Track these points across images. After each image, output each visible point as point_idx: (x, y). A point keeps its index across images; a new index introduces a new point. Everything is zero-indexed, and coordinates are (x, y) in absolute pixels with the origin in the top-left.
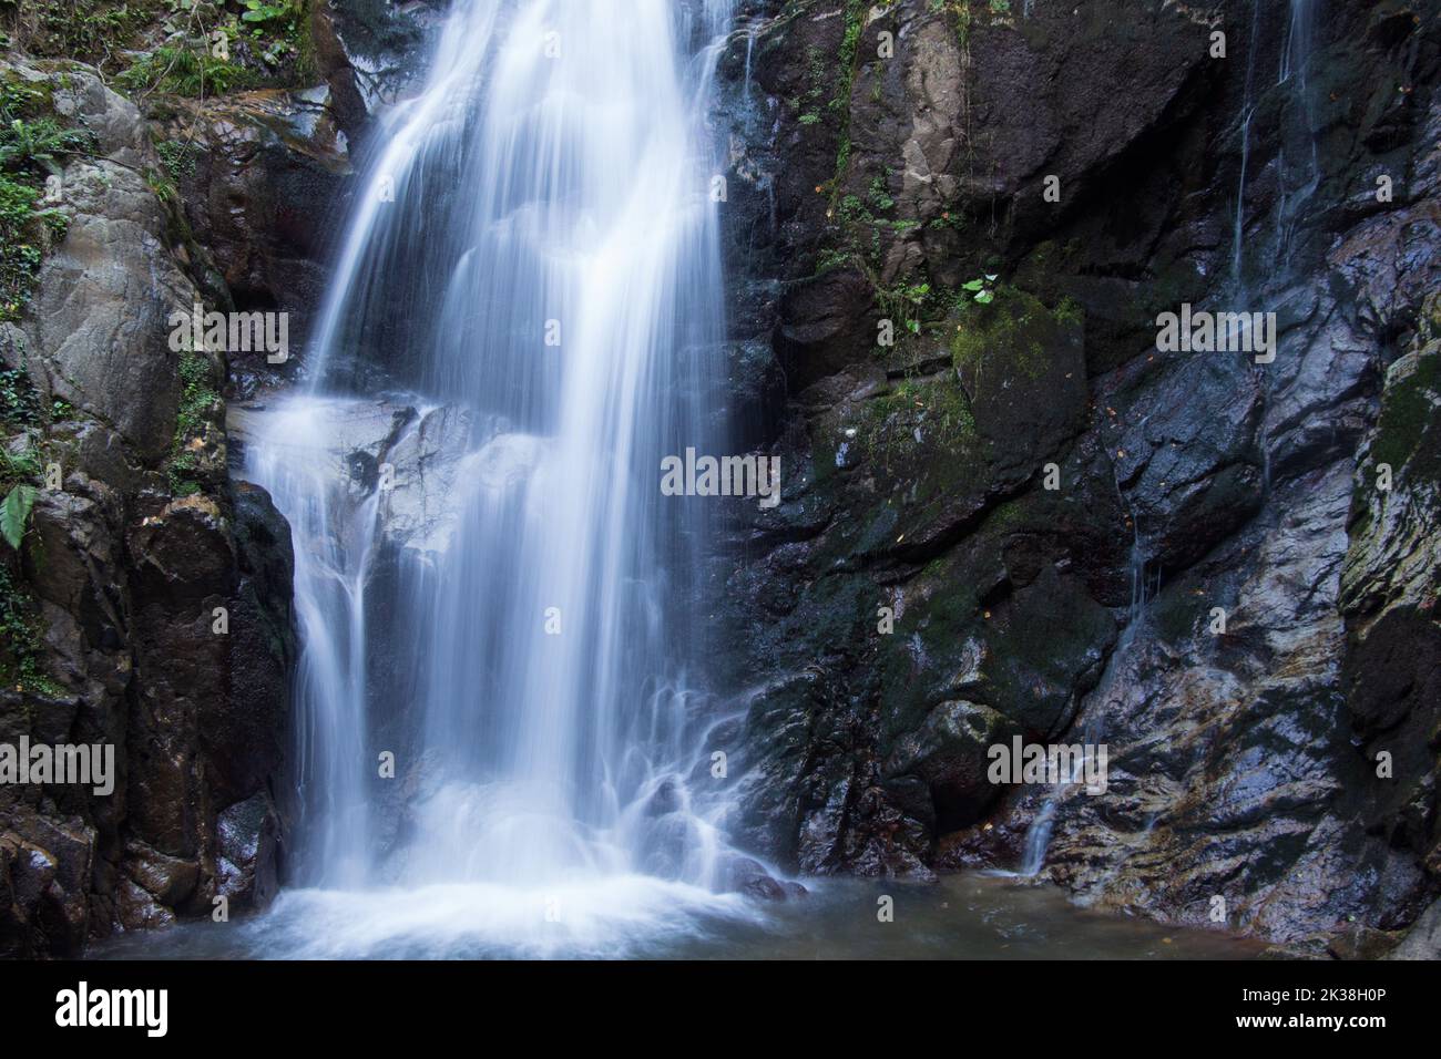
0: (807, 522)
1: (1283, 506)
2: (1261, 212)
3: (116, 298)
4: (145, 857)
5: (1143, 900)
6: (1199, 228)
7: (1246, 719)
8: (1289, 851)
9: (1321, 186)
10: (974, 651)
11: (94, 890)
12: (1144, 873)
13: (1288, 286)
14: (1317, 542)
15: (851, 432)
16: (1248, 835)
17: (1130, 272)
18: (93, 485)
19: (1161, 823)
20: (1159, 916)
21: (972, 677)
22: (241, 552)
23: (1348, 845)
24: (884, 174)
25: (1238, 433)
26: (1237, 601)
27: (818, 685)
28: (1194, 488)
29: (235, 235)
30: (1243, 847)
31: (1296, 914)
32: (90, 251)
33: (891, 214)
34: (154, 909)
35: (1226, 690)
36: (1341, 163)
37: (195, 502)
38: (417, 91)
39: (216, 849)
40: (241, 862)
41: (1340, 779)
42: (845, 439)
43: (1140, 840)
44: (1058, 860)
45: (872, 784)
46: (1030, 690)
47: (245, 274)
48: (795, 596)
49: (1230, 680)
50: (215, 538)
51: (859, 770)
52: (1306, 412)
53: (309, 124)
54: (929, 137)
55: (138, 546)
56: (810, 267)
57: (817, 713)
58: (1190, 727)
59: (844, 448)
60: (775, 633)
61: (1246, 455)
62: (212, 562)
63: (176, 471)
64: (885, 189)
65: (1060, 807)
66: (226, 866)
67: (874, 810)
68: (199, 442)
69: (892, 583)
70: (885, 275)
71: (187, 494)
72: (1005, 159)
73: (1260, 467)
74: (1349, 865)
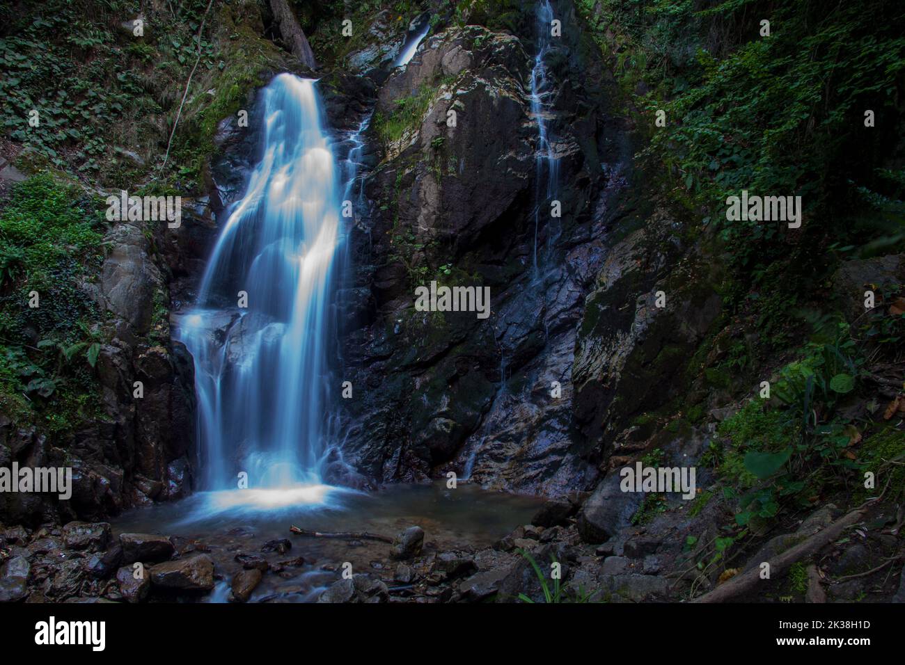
0: (384, 354)
1: (553, 345)
2: (543, 242)
3: (130, 274)
4: (142, 480)
5: (506, 486)
6: (522, 247)
7: (541, 421)
8: (556, 466)
9: (562, 234)
10: (445, 400)
11: (124, 492)
12: (506, 477)
13: (553, 268)
14: (564, 358)
15: (400, 321)
16: (542, 462)
17: (499, 263)
18: (121, 343)
19: (512, 459)
20: (511, 491)
21: (445, 409)
22: (175, 366)
23: (575, 463)
24: (411, 227)
25: (537, 320)
26: (537, 379)
27: (389, 413)
28: (522, 339)
29: (174, 250)
30: (540, 466)
31: (558, 488)
32: (122, 257)
33: (414, 242)
34: (146, 499)
35: (534, 411)
36: (568, 226)
37: (158, 349)
38: (242, 197)
39: (168, 477)
40: (177, 482)
41: (573, 440)
42: (397, 323)
43: (505, 465)
44: (476, 473)
45: (409, 448)
46: (466, 414)
47: (177, 264)
48: (380, 381)
49: (535, 407)
50: (165, 362)
51: (404, 444)
52: (559, 312)
53: (202, 210)
54: (427, 215)
55: (137, 365)
56: (384, 261)
57: (389, 424)
58: (522, 425)
59: (397, 327)
60: (373, 395)
61: (540, 328)
62: (164, 371)
63: (151, 337)
64: (411, 233)
65: (477, 455)
66: (171, 483)
67: (410, 458)
68: (160, 327)
69: (415, 376)
70: (412, 264)
71: (155, 346)
72: (454, 222)
73: (545, 332)
74: (575, 470)
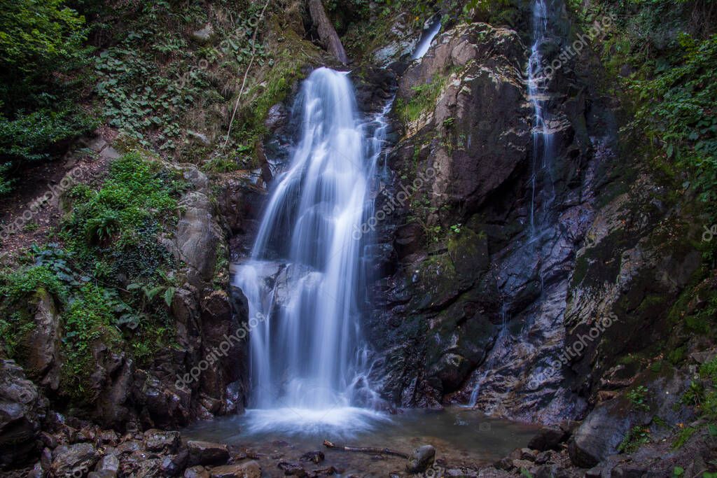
0: (404, 299)
1: (547, 293)
2: (539, 205)
3: (199, 231)
4: (205, 398)
5: (506, 414)
6: (521, 210)
7: (537, 358)
8: (550, 397)
9: (555, 198)
10: (455, 338)
11: (191, 407)
12: (506, 405)
13: (548, 228)
14: (557, 304)
15: (417, 271)
16: (537, 393)
17: (501, 223)
18: (191, 287)
19: (512, 390)
20: (511, 418)
21: (454, 346)
22: (233, 307)
23: (566, 396)
24: (427, 193)
25: (534, 272)
26: (534, 322)
27: (407, 349)
28: (521, 288)
29: (233, 212)
30: (536, 397)
31: (551, 417)
32: (192, 218)
33: (429, 205)
34: (208, 414)
35: (531, 350)
36: (561, 191)
37: (220, 292)
38: (287, 170)
39: (226, 396)
40: (233, 400)
41: (564, 376)
42: (415, 273)
43: (505, 395)
44: (481, 402)
45: (424, 379)
46: (472, 351)
47: (236, 224)
48: (400, 321)
49: (532, 347)
50: (226, 303)
51: (420, 375)
52: (553, 265)
53: (255, 180)
54: (440, 183)
55: (203, 305)
56: (405, 221)
57: (407, 358)
58: (520, 361)
59: (415, 276)
60: (394, 333)
61: (536, 278)
62: (225, 310)
63: (215, 283)
64: (427, 198)
65: (481, 386)
66: (229, 401)
67: (424, 387)
68: (221, 274)
69: (430, 318)
70: (427, 224)
71: (218, 290)
72: (463, 189)
73: (540, 282)
74: (567, 402)
